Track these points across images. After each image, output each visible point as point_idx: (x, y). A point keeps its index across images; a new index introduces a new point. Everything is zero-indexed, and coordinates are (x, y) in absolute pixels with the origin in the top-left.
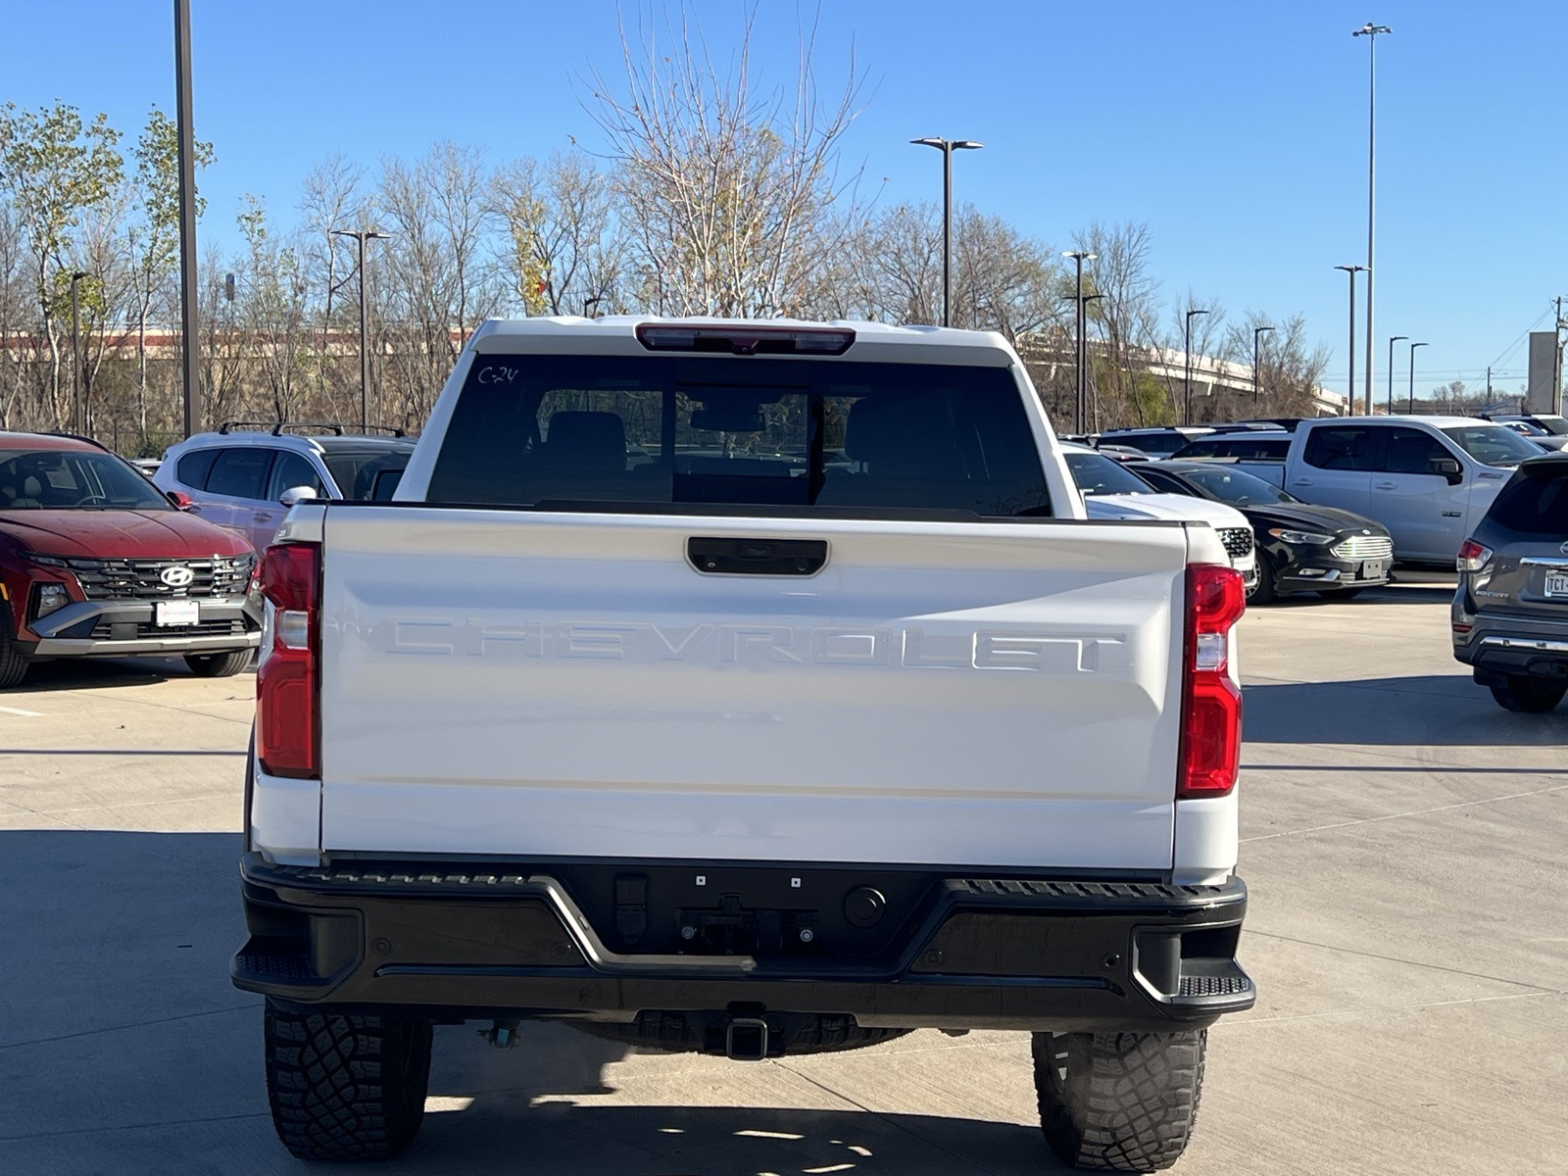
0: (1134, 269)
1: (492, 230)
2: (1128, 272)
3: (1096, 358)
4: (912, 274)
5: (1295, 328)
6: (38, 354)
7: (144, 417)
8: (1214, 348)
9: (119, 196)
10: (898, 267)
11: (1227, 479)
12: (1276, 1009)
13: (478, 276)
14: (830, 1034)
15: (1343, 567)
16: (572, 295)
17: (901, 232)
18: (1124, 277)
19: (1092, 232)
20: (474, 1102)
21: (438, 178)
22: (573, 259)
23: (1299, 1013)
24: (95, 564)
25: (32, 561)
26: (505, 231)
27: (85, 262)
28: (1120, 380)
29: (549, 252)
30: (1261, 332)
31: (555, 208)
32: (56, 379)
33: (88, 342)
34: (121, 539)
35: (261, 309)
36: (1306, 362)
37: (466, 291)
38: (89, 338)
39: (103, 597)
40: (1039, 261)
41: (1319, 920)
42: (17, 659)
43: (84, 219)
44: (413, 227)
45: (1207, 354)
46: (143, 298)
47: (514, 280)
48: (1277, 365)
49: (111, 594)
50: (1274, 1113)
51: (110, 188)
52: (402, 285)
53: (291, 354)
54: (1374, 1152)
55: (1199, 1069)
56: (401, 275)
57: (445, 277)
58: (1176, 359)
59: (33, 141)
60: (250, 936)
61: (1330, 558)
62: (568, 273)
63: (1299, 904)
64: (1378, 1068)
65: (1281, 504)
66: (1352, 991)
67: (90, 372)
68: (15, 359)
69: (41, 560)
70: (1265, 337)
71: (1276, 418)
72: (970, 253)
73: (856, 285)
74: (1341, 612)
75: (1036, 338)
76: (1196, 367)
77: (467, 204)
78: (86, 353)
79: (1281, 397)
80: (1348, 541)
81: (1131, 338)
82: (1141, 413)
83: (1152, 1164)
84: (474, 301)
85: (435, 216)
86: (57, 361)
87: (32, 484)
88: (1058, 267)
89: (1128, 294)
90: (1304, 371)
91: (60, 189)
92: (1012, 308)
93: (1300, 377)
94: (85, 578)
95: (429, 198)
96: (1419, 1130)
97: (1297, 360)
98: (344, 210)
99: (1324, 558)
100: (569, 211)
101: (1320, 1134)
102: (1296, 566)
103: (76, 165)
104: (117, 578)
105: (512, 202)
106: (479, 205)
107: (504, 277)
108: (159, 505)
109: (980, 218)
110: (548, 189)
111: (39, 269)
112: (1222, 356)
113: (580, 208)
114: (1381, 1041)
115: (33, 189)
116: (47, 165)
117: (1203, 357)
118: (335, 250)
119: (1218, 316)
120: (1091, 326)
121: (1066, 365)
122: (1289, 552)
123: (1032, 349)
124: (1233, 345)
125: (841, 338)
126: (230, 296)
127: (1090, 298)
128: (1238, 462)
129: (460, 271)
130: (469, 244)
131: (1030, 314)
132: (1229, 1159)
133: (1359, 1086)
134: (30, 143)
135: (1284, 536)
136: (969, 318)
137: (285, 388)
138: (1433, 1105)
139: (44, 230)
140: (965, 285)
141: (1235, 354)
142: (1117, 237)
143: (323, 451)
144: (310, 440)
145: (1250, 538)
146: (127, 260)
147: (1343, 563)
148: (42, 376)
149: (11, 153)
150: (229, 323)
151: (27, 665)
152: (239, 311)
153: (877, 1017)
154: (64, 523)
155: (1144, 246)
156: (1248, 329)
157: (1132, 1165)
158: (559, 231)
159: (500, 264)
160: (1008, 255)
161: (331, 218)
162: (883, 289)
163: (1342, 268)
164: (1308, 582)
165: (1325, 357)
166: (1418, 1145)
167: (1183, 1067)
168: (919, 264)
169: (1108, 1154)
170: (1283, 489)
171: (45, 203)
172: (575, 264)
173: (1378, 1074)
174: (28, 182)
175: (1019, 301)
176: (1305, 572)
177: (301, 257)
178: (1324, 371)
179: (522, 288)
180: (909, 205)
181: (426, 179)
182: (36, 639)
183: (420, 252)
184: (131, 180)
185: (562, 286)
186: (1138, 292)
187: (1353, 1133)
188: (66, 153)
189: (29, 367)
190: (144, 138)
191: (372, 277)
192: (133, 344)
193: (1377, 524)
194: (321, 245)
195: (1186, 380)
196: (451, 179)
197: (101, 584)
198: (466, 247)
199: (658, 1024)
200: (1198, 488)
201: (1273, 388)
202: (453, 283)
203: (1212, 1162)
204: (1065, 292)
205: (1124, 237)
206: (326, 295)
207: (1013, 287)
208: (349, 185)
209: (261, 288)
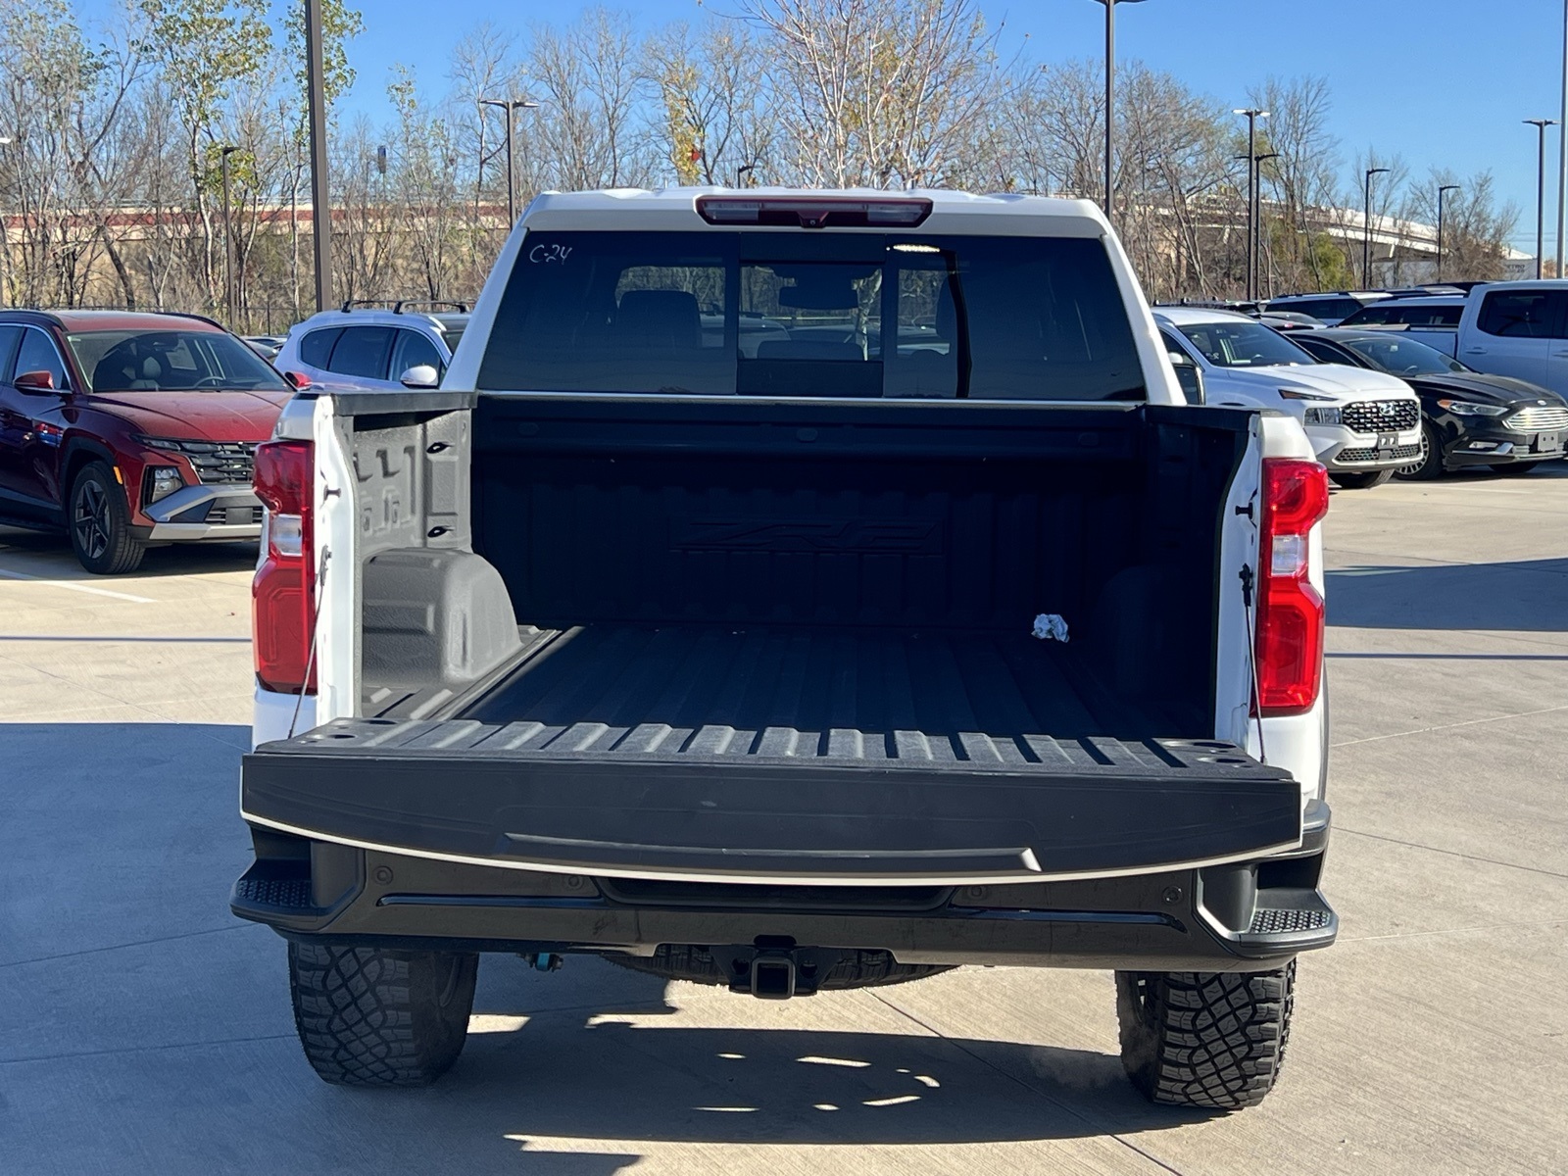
0: (1312, 126)
1: (644, 97)
2: (1306, 129)
3: (1271, 220)
4: (1077, 135)
5: (1482, 186)
6: (193, 230)
7: (297, 293)
8: (1396, 208)
9: (270, 68)
10: (1063, 127)
11: (1395, 348)
12: (1397, 925)
13: (631, 144)
14: (871, 968)
15: (1516, 440)
16: (727, 163)
17: (1067, 91)
18: (1302, 134)
19: (1267, 88)
20: (529, 1022)
21: (590, 45)
22: (727, 126)
23: (1422, 929)
24: (209, 447)
25: (146, 445)
26: (657, 98)
27: (237, 137)
28: (1296, 244)
29: (702, 119)
30: (1446, 191)
31: (709, 74)
32: (209, 255)
33: (241, 217)
34: (235, 422)
35: (412, 181)
36: (1494, 221)
37: (618, 160)
38: (242, 213)
39: (218, 480)
40: (1212, 119)
41: (1455, 826)
42: (133, 544)
43: (235, 93)
44: (564, 96)
45: (1389, 214)
46: (294, 173)
47: (666, 147)
48: (1462, 225)
49: (225, 478)
50: (1381, 1043)
51: (259, 60)
52: (554, 155)
53: (442, 229)
54: (1487, 1088)
55: (1287, 1003)
56: (552, 144)
57: (596, 146)
58: (1356, 219)
59: (182, 12)
60: (254, 859)
61: (1502, 431)
62: (722, 140)
63: (1435, 807)
64: (1501, 993)
65: (1451, 374)
66: (1481, 904)
67: (244, 247)
68: (170, 234)
69: (154, 443)
70: (1450, 196)
71: (1460, 281)
72: (1139, 112)
73: (1020, 147)
74: (1514, 488)
75: (1209, 200)
76: (1376, 228)
77: (619, 71)
78: (240, 229)
79: (1466, 259)
80: (1521, 413)
81: (1308, 198)
82: (1317, 276)
83: (1237, 1101)
84: (626, 171)
85: (586, 84)
86: (210, 237)
87: (151, 365)
88: (1231, 126)
89: (1305, 152)
90: (1492, 231)
91: (210, 62)
92: (1183, 168)
93: (1487, 237)
94: (198, 462)
95: (580, 65)
96: (1539, 1064)
97: (1484, 220)
98: (494, 79)
99: (1497, 430)
100: (723, 76)
101: (1429, 1066)
102: (1466, 439)
103: (226, 37)
104: (230, 462)
105: (664, 67)
106: (632, 71)
107: (657, 146)
108: (276, 386)
109: (1149, 75)
110: (701, 53)
111: (190, 144)
112: (1404, 216)
113: (734, 72)
114: (1507, 962)
115: (182, 62)
116: (196, 37)
117: (1384, 218)
118: (486, 120)
119: (1400, 175)
120: (1265, 187)
121: (1240, 227)
122: (1459, 424)
123: (1205, 211)
124: (1417, 204)
125: (919, 210)
126: (382, 170)
127: (1264, 157)
128: (1408, 330)
129: (612, 138)
130: (621, 112)
131: (1202, 174)
132: (1325, 1094)
133: (1477, 1013)
134: (179, 15)
135: (1454, 407)
136: (1138, 180)
137: (437, 263)
138: (1558, 1034)
139: (195, 104)
140: (1134, 146)
141: (1418, 214)
142: (1294, 93)
143: (444, 329)
144: (431, 318)
145: (1416, 410)
146: (278, 133)
147: (1517, 435)
148: (196, 253)
149: (160, 26)
150: (381, 196)
151: (143, 550)
152: (390, 183)
153: (917, 953)
154: (178, 405)
155: (1323, 102)
156: (1433, 188)
157: (1216, 1103)
158: (712, 96)
159: (653, 132)
160: (1179, 113)
161: (481, 87)
162: (1047, 152)
163: (1530, 122)
164: (1477, 456)
165: (1514, 216)
166: (1536, 1081)
167: (1267, 1000)
168: (1085, 124)
169: (1188, 1090)
170: (1455, 358)
171: (195, 76)
172: (729, 130)
173: (1501, 999)
174: (178, 55)
175: (1190, 161)
176: (1476, 445)
177: (451, 127)
178: (1513, 231)
179: (675, 157)
180: (1076, 62)
181: (577, 45)
182: (151, 523)
183: (571, 120)
184: (281, 51)
185: (716, 153)
186: (1316, 150)
187: (1466, 1066)
188: (215, 25)
189: (183, 242)
190: (293, 8)
191: (523, 148)
192: (286, 218)
193: (1554, 393)
194: (472, 116)
195: (1365, 242)
196: (602, 46)
197: (215, 468)
198: (618, 115)
199: (685, 957)
200: (1364, 357)
201: (1458, 249)
202: (605, 153)
203: (1307, 1098)
204: (1239, 152)
205: (1302, 93)
206: (478, 167)
207: (1183, 147)
208: (500, 52)
209: (412, 161)
